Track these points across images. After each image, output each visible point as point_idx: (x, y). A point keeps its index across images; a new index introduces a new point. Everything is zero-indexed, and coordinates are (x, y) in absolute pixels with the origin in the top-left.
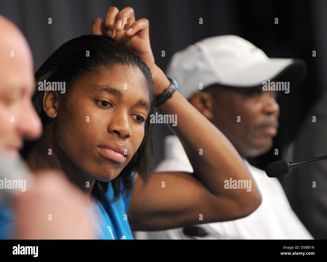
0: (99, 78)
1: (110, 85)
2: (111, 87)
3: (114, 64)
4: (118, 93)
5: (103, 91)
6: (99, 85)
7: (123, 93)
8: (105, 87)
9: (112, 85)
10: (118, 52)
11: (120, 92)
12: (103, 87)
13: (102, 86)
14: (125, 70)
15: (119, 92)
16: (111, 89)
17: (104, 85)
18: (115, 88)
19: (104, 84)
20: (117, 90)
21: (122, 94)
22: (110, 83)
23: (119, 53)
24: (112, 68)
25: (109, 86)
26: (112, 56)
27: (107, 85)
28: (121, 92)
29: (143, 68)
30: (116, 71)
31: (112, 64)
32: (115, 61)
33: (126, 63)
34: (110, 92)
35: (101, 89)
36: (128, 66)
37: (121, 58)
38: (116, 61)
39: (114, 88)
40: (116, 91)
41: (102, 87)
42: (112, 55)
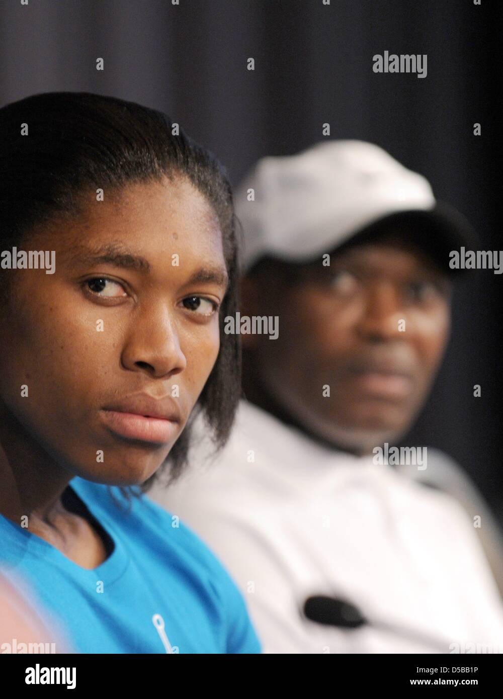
0: (87, 227)
1: (115, 247)
2: (118, 253)
3: (122, 184)
4: (140, 264)
5: (98, 263)
6: (89, 249)
7: (151, 263)
8: (103, 254)
9: (121, 245)
10: (131, 144)
11: (144, 262)
12: (98, 253)
13: (96, 252)
14: (151, 196)
15: (142, 263)
16: (119, 256)
17: (99, 248)
18: (129, 254)
19: (101, 245)
20: (136, 258)
21: (148, 265)
22: (116, 241)
23: (133, 148)
24: (118, 198)
25: (114, 249)
26: (114, 160)
27: (109, 248)
28: (147, 260)
29: (199, 176)
30: (127, 204)
31: (115, 186)
32: (124, 177)
33: (152, 176)
34: (117, 265)
35: (95, 259)
36: (160, 182)
37: (139, 165)
38: (127, 174)
39: (127, 253)
40: (134, 261)
41: (95, 254)
42: (116, 159)
